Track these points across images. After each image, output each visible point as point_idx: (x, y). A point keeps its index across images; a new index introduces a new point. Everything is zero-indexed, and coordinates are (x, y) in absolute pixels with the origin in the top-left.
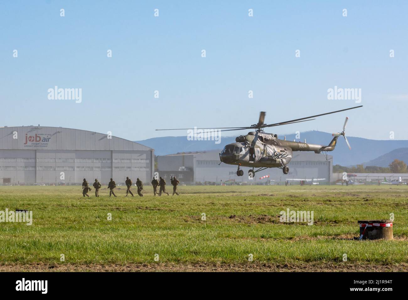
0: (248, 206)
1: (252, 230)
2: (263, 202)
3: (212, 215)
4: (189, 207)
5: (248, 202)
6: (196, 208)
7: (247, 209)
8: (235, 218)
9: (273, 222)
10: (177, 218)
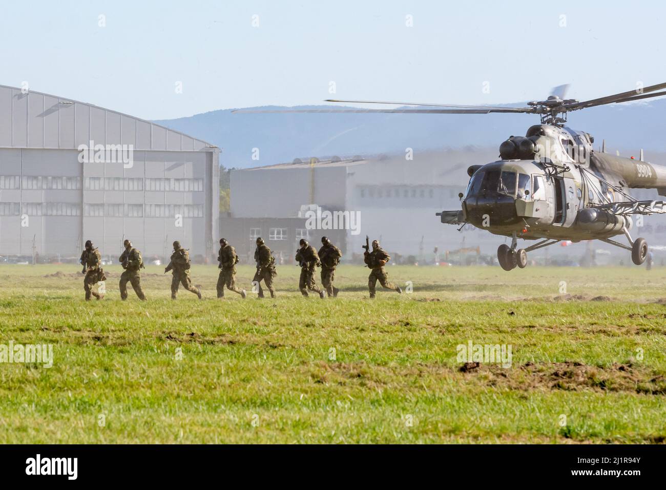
0: (520, 332)
1: (533, 410)
2: (570, 319)
3: (402, 362)
4: (331, 334)
5: (519, 320)
6: (351, 337)
7: (520, 342)
8: (476, 371)
9: (602, 385)
10: (290, 369)
